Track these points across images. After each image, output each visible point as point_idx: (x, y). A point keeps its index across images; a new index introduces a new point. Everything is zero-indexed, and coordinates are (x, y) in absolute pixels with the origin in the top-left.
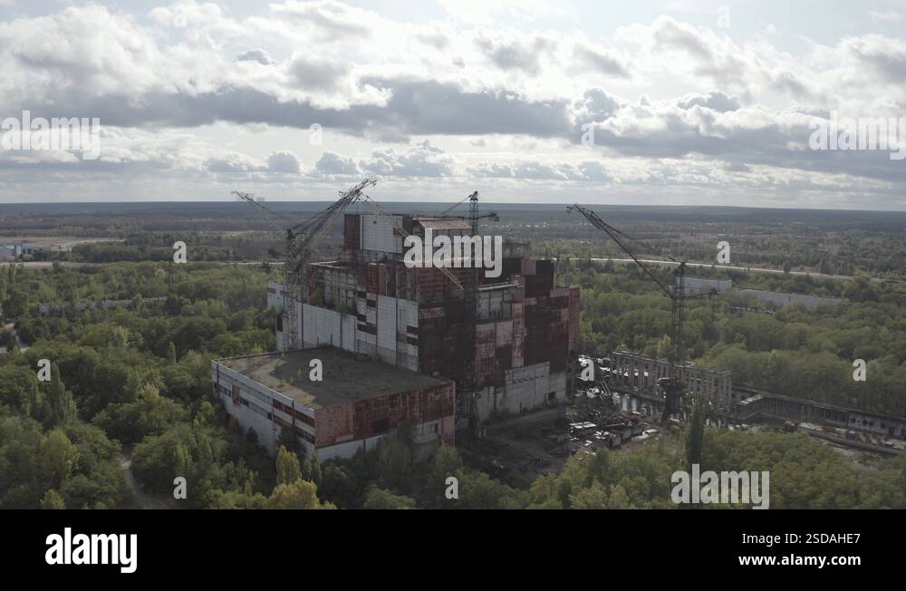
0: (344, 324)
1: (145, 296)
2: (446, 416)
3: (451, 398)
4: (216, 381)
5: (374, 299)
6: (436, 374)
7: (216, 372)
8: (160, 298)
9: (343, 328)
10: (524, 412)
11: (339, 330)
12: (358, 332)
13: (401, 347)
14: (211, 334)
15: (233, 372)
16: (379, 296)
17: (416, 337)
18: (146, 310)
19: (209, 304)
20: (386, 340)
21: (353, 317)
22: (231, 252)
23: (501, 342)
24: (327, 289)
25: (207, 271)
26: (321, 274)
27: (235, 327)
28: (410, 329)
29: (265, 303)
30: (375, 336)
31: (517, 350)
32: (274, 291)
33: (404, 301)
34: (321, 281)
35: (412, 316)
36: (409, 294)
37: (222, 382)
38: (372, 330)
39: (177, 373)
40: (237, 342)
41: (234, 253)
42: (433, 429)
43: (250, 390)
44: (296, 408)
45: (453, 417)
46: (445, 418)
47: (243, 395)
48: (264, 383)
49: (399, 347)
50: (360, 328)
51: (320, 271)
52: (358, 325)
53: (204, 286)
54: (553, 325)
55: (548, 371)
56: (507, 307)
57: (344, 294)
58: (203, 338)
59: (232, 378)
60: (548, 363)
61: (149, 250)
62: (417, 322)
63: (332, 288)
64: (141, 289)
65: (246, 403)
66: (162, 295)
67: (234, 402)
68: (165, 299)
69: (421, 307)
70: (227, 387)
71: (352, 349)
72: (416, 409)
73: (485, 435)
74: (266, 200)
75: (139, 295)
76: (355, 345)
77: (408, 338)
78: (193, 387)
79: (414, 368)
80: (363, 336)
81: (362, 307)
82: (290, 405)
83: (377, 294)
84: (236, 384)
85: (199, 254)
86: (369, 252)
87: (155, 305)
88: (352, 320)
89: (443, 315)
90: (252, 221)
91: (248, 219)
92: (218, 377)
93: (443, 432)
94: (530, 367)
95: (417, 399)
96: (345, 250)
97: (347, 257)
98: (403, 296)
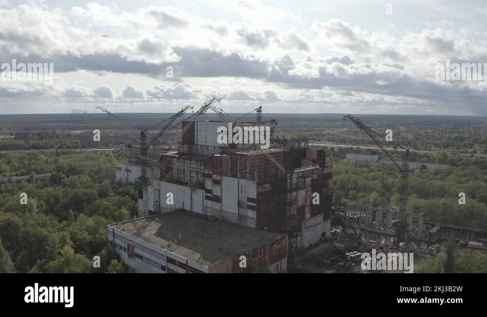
0: (193, 195)
1: (37, 173)
2: (283, 258)
3: (285, 246)
4: (112, 240)
5: (219, 179)
6: (266, 228)
7: (112, 234)
8: (47, 174)
9: (193, 198)
10: (311, 246)
11: (189, 199)
12: (206, 200)
13: (243, 211)
14: (90, 200)
15: (127, 235)
16: (223, 177)
17: (255, 205)
18: (39, 183)
19: (79, 178)
20: (229, 206)
21: (202, 191)
22: (80, 143)
23: (300, 204)
24: (175, 171)
25: (69, 156)
26: (169, 161)
27: (103, 194)
28: (249, 200)
29: (114, 176)
30: (220, 204)
31: (307, 208)
32: (120, 169)
33: (244, 180)
34: (170, 166)
35: (251, 190)
36: (248, 175)
37: (117, 241)
38: (218, 199)
39: (79, 232)
40: (109, 206)
41: (81, 143)
42: (276, 268)
43: (144, 248)
44: (190, 264)
45: (286, 258)
46: (282, 260)
47: (138, 251)
48: (155, 243)
49: (240, 211)
50: (207, 198)
51: (170, 159)
52: (206, 196)
53: (73, 166)
54: (325, 190)
55: (322, 219)
56: (301, 180)
57: (189, 174)
58: (85, 203)
59: (127, 239)
60: (322, 214)
61: (31, 142)
62: (256, 195)
63: (178, 170)
64: (34, 169)
65: (141, 257)
66: (48, 172)
67: (129, 256)
68: (49, 175)
69: (258, 185)
70: (123, 245)
71: (200, 212)
72: (267, 256)
73: (300, 266)
74: (88, 113)
75: (33, 173)
76: (203, 209)
77: (248, 205)
78: (91, 242)
79: (253, 226)
80: (209, 203)
81: (209, 184)
82: (185, 263)
83: (222, 175)
84: (131, 243)
85: (61, 145)
86: (202, 146)
87: (45, 179)
88: (200, 193)
89: (270, 189)
90: (84, 124)
91: (82, 123)
92: (114, 237)
93: (281, 269)
94: (314, 218)
95: (268, 250)
96: (183, 145)
97: (185, 149)
98: (244, 177)
